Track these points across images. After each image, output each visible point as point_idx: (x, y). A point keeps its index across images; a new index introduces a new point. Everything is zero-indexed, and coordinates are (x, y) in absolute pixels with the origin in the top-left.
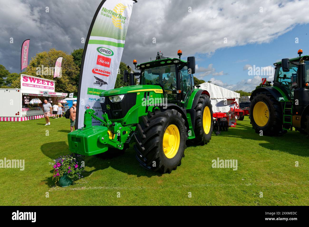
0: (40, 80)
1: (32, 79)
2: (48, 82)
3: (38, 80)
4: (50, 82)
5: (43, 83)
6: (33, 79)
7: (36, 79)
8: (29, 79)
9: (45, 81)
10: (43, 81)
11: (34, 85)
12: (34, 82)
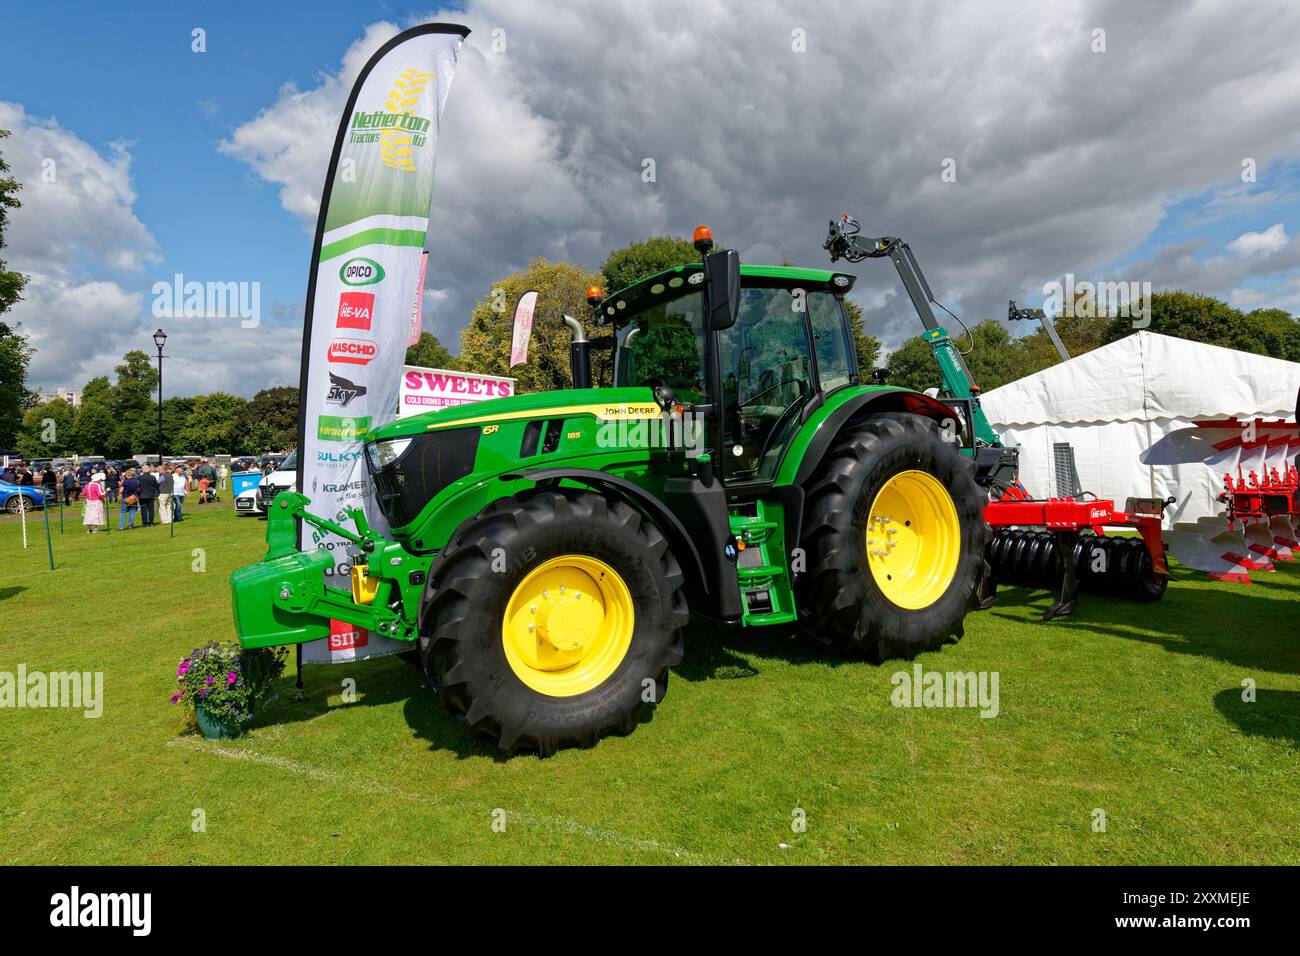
0: (463, 379)
1: (434, 380)
2: (490, 383)
3: (454, 379)
4: (496, 385)
5: (471, 391)
6: (439, 377)
7: (447, 377)
8: (424, 380)
9: (479, 381)
10: (471, 381)
11: (443, 399)
12: (443, 388)
